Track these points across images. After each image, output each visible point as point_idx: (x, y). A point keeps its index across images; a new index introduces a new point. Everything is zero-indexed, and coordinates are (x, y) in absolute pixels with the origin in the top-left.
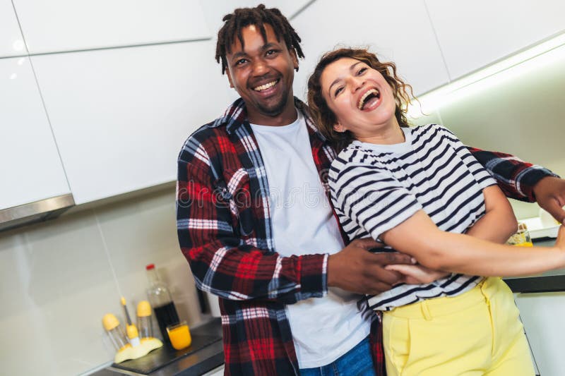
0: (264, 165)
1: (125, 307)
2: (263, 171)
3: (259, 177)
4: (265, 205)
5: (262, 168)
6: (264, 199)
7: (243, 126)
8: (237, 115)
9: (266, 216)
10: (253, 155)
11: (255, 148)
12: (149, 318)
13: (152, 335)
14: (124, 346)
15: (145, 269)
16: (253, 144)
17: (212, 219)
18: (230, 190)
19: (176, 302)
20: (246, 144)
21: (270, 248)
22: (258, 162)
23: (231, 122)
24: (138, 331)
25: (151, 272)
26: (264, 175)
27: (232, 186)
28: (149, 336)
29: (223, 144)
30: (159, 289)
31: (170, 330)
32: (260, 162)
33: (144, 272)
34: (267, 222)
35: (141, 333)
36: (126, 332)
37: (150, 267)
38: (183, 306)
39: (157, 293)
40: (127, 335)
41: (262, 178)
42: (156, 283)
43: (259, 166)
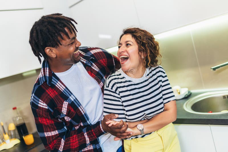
0: (72, 94)
1: (3, 127)
2: (73, 97)
3: (73, 100)
4: (81, 110)
5: (72, 96)
6: (79, 108)
7: (53, 77)
8: (48, 73)
9: (83, 114)
10: (65, 91)
11: (64, 88)
12: (14, 131)
13: (15, 138)
14: (2, 143)
15: (12, 109)
16: (62, 86)
17: (55, 130)
18: (64, 113)
19: (26, 122)
20: (60, 88)
21: (89, 124)
22: (69, 94)
23: (48, 79)
24: (9, 136)
25: (15, 110)
26: (75, 98)
27: (64, 111)
28: (14, 138)
29: (50, 93)
30: (19, 118)
31: (24, 136)
32: (70, 93)
33: (12, 110)
34: (84, 116)
35: (10, 137)
36: (3, 137)
37: (14, 109)
38: (29, 124)
39: (18, 120)
40: (4, 138)
41: (74, 100)
42: (17, 115)
43: (71, 96)
